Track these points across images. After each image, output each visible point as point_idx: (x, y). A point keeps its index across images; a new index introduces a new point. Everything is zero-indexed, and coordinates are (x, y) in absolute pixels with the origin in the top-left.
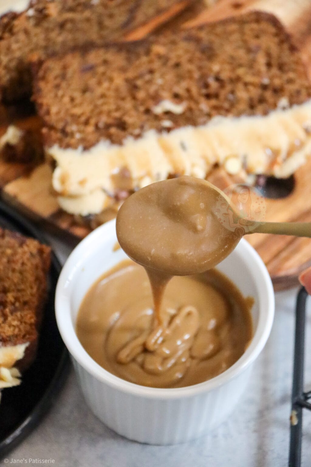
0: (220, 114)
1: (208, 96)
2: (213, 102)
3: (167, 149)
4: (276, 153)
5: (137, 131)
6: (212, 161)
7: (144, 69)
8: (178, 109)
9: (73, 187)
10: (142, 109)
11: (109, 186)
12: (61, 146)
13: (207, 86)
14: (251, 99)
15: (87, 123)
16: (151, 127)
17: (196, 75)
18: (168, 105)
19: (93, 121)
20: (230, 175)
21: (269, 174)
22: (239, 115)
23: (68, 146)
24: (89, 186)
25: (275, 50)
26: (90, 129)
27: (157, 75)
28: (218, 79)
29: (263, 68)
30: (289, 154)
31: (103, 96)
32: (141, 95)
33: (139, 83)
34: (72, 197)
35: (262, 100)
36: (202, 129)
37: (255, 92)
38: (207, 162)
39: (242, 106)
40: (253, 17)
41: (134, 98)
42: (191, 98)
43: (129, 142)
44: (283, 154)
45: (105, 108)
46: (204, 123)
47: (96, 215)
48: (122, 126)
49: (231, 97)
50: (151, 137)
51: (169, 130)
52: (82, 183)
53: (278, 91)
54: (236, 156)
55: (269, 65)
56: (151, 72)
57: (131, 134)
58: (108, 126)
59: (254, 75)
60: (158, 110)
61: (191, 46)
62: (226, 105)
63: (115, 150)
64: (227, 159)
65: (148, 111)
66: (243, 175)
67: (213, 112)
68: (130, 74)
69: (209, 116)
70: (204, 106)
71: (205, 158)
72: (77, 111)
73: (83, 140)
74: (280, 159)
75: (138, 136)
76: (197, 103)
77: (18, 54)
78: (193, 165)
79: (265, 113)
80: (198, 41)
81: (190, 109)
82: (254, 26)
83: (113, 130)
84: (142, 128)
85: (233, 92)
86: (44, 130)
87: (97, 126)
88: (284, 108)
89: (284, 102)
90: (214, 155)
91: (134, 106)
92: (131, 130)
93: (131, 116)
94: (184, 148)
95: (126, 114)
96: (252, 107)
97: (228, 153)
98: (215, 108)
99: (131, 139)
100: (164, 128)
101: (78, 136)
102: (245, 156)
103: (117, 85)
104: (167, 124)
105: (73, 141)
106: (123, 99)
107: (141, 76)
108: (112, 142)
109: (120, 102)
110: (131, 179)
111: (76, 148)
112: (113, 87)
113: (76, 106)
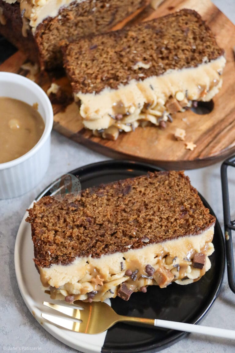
0: (171, 68)
1: (162, 58)
2: (166, 61)
3: (142, 90)
4: (204, 87)
5: (125, 81)
6: (168, 95)
7: (125, 45)
8: (147, 66)
9: (92, 115)
10: (126, 68)
11: (112, 112)
12: (83, 92)
13: (161, 53)
14: (187, 59)
15: (96, 78)
16: (133, 78)
17: (155, 47)
18: (141, 64)
19: (99, 76)
20: (179, 101)
21: (199, 100)
22: (181, 68)
23: (87, 92)
24: (101, 113)
25: (197, 30)
26: (99, 81)
27: (133, 48)
28: (167, 48)
29: (192, 41)
30: (211, 88)
31: (104, 62)
32: (125, 60)
33: (123, 53)
34: (91, 120)
35: (193, 59)
36: (161, 77)
37: (189, 54)
38: (166, 96)
39: (182, 63)
40: (183, 12)
41: (121, 62)
42: (153, 60)
43: (121, 87)
44: (208, 88)
45: (106, 69)
46: (163, 73)
47: (105, 129)
48: (116, 78)
49: (176, 58)
50: (133, 83)
51: (143, 79)
52: (97, 112)
53: (201, 53)
54: (182, 91)
55: (195, 39)
56: (129, 47)
57: (122, 83)
58: (108, 79)
59: (187, 45)
60: (136, 67)
61: (150, 31)
62: (174, 63)
63: (114, 91)
64: (176, 93)
65: (130, 69)
66: (186, 101)
67: (167, 67)
68: (117, 49)
69: (165, 69)
70: (161, 64)
71: (164, 93)
72: (90, 71)
73: (95, 87)
74: (206, 91)
75: (126, 83)
76: (157, 63)
77: (53, 42)
78: (158, 98)
79: (196, 66)
80: (154, 28)
81: (154, 66)
82: (184, 17)
83: (112, 81)
84: (128, 78)
85: (176, 55)
86: (73, 84)
87: (102, 79)
88: (206, 62)
89: (205, 59)
90: (170, 91)
91: (122, 66)
92: (121, 80)
93: (121, 72)
94: (152, 88)
95: (118, 71)
96: (188, 63)
97: (177, 89)
98: (167, 64)
99: (122, 85)
100: (140, 78)
101: (92, 85)
102: (187, 91)
103: (111, 55)
104: (141, 75)
105: (90, 88)
106: (115, 63)
107: (124, 49)
108: (112, 88)
109: (114, 65)
110: (124, 108)
111: (92, 93)
112: (109, 57)
113: (89, 69)
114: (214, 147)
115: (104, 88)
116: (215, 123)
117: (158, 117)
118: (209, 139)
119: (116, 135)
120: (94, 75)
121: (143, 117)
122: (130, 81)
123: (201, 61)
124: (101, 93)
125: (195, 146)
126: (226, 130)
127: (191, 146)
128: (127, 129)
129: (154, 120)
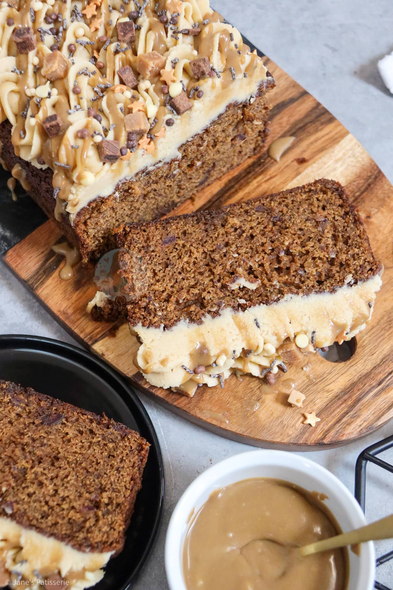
0: (291, 291)
1: (279, 270)
2: (284, 277)
3: (242, 327)
4: (342, 328)
5: (214, 309)
6: (284, 336)
7: (220, 242)
8: (252, 286)
9: (155, 366)
10: (219, 285)
11: (188, 363)
12: (144, 325)
13: (279, 261)
14: (320, 275)
15: (167, 300)
16: (228, 305)
17: (268, 248)
18: (242, 282)
19: (174, 297)
20: (299, 349)
22: (307, 292)
23: (150, 325)
24: (170, 365)
25: (340, 223)
26: (171, 307)
27: (233, 248)
28: (288, 252)
29: (330, 242)
32: (218, 269)
33: (217, 257)
35: (329, 276)
36: (274, 306)
37: (323, 267)
38: (278, 339)
39: (311, 282)
40: (319, 186)
41: (211, 273)
42: (264, 273)
43: (207, 319)
44: (348, 329)
45: (185, 283)
46: (277, 300)
48: (201, 303)
49: (301, 272)
50: (227, 313)
51: (243, 308)
52: (163, 362)
53: (344, 267)
54: (305, 333)
55: (335, 237)
56: (227, 244)
57: (209, 312)
58: (187, 305)
59: (322, 249)
60: (234, 287)
61: (264, 218)
62: (297, 281)
63: (194, 327)
64: (296, 335)
65: (224, 287)
66: (310, 349)
67: (286, 289)
68: (208, 248)
69: (281, 292)
70: (276, 281)
71: (277, 336)
72: (158, 287)
73: (165, 318)
75: (216, 314)
76: (270, 280)
77: (104, 227)
78: (265, 343)
79: (333, 291)
80: (270, 211)
81: (262, 286)
82: (321, 196)
83: (193, 307)
84: (219, 305)
85: (302, 266)
86: (129, 307)
87: (177, 302)
88: (350, 285)
89: (349, 278)
90: (286, 331)
91: (212, 280)
92: (209, 308)
93: (209, 292)
94: (257, 324)
95: (204, 290)
96: (320, 283)
97: (298, 330)
98: (285, 283)
99: (208, 316)
100: (239, 305)
101: (160, 314)
102: (314, 332)
103: (196, 258)
104: (242, 301)
105: (156, 319)
106: (201, 274)
107: (219, 248)
108: (192, 320)
109: (199, 277)
110: (208, 356)
111: (158, 327)
112: (193, 260)
113: (158, 281)
114: (349, 424)
115: (179, 320)
116: (356, 379)
117: (263, 368)
118: (344, 408)
119: (192, 391)
120: (165, 294)
121: (240, 366)
122: (223, 309)
123: (342, 281)
124: (174, 328)
125: (319, 420)
126: (371, 394)
127: (312, 420)
128: (212, 382)
129: (256, 371)
